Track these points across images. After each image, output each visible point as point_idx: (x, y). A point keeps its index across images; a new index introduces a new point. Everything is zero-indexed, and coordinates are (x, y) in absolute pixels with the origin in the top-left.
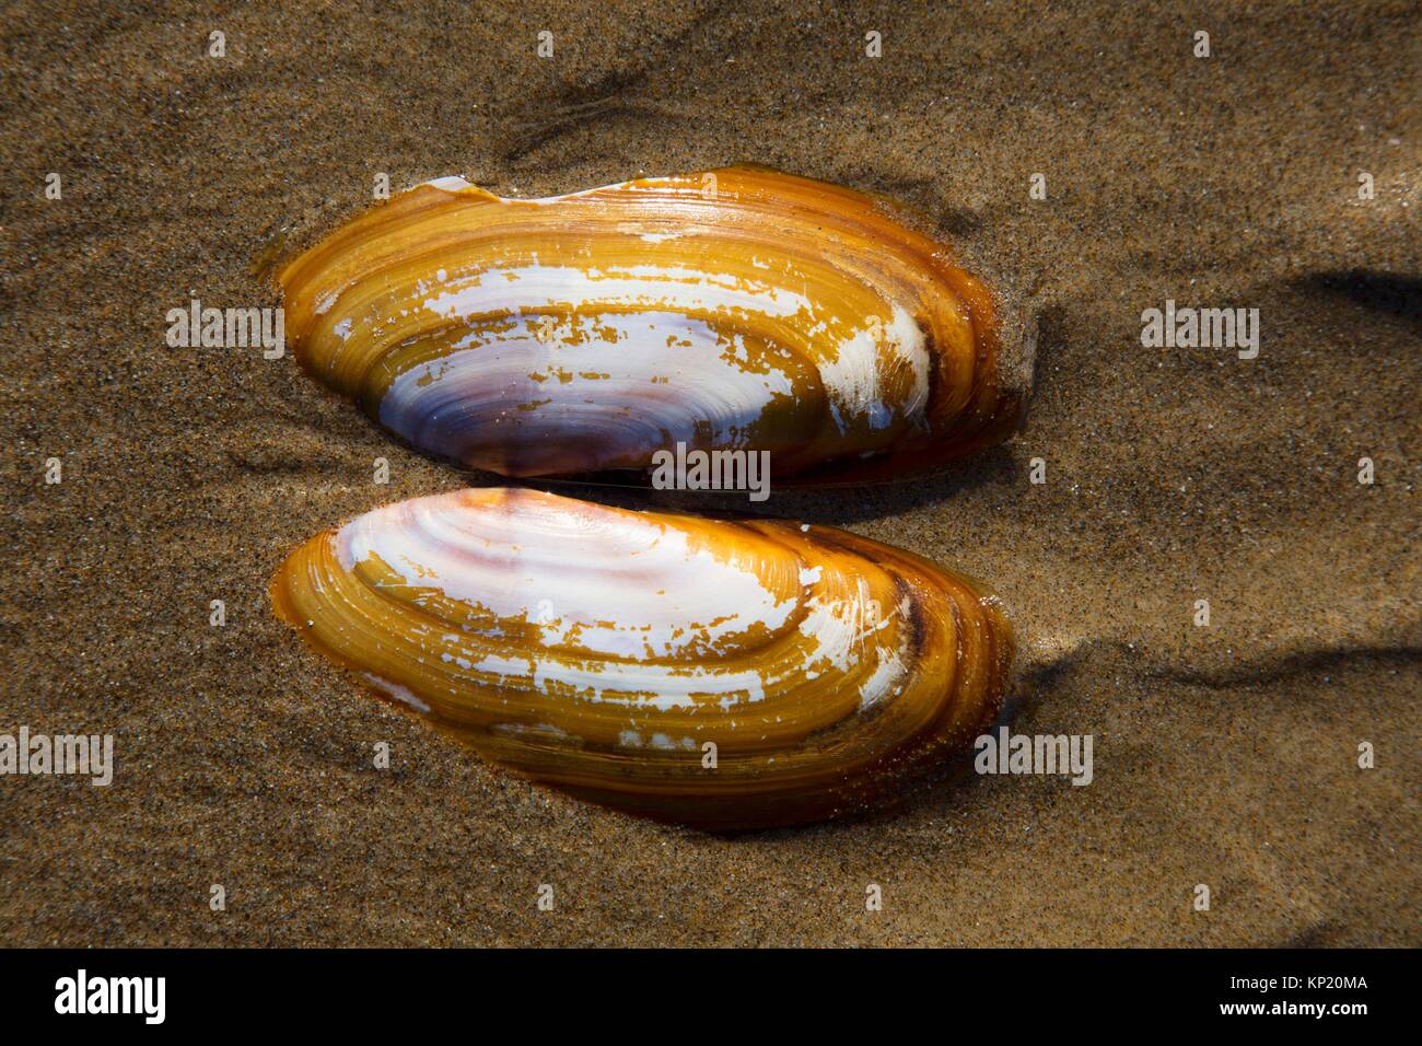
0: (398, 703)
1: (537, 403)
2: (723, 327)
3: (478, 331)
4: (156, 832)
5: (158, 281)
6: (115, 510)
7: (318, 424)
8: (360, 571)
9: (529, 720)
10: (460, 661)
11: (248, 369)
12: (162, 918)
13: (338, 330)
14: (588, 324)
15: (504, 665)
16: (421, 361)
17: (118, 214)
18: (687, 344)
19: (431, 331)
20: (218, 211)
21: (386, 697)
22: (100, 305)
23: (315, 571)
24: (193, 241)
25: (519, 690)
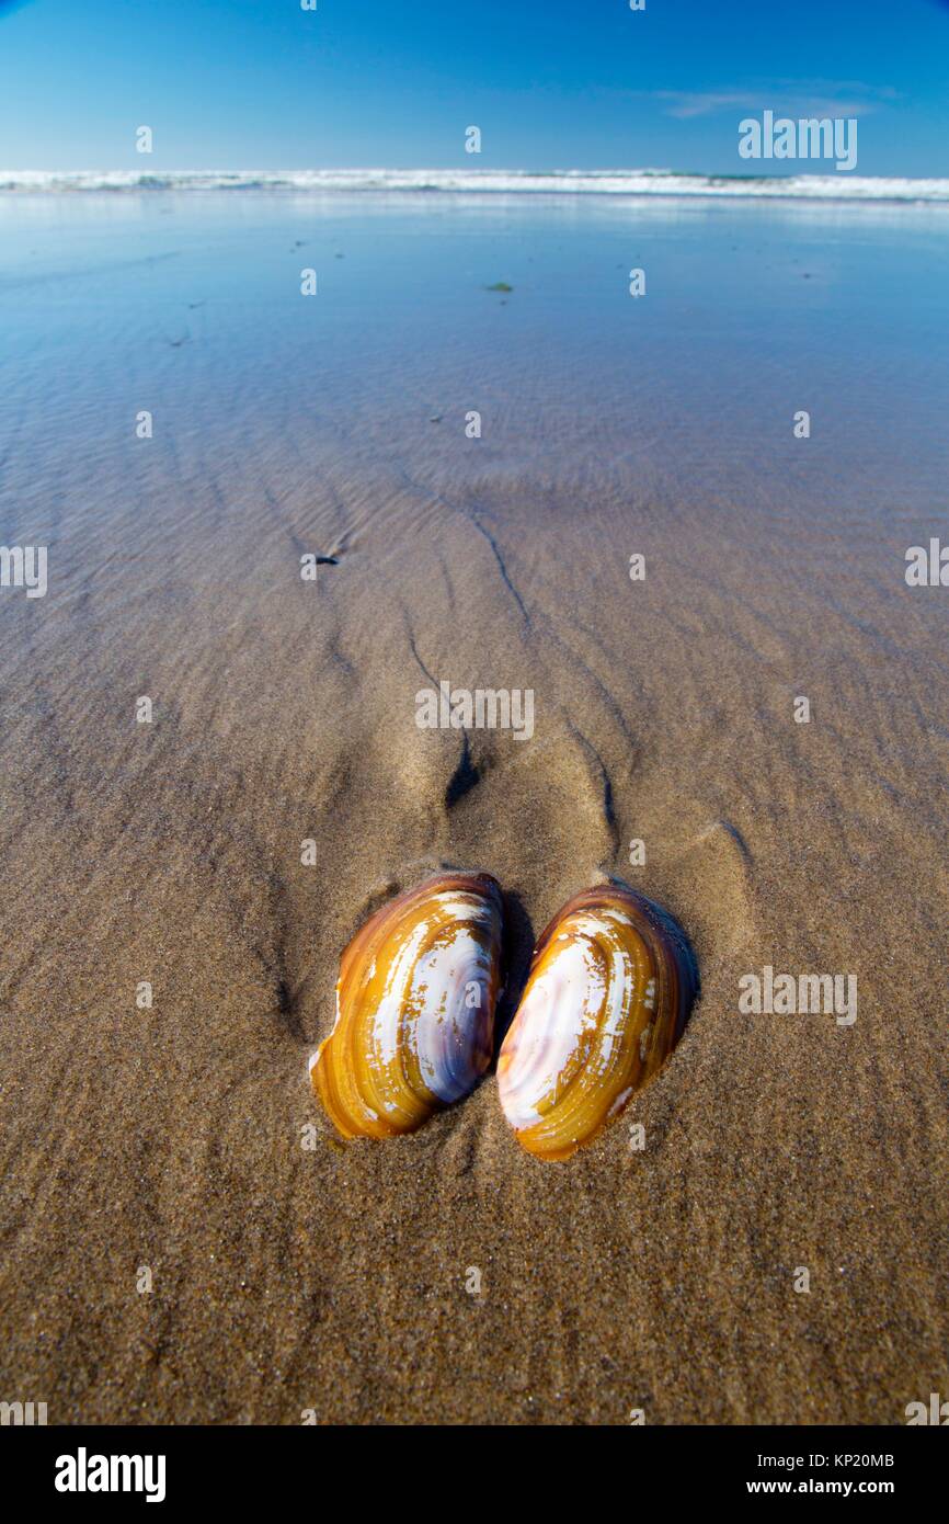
0: (628, 1101)
1: (454, 1024)
2: (429, 946)
3: (407, 1041)
4: (711, 1238)
5: (332, 1202)
6: (487, 1243)
7: (446, 1134)
8: (544, 1112)
9: (638, 1044)
10: (603, 1067)
11: (404, 1159)
12: (770, 1241)
13: (391, 1109)
14: (415, 996)
15: (606, 1048)
16: (419, 1070)
17: (280, 1220)
18: (435, 960)
19: (402, 1063)
20: (295, 1166)
21: (623, 1108)
22: (340, 1238)
23: (540, 1137)
24: (314, 1179)
25: (621, 1044)
